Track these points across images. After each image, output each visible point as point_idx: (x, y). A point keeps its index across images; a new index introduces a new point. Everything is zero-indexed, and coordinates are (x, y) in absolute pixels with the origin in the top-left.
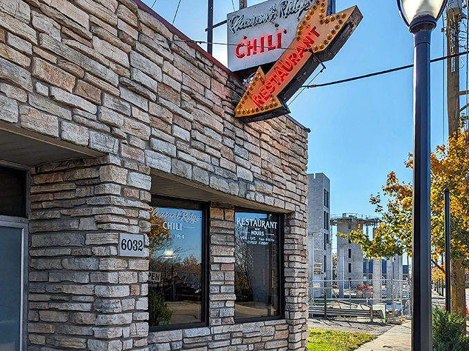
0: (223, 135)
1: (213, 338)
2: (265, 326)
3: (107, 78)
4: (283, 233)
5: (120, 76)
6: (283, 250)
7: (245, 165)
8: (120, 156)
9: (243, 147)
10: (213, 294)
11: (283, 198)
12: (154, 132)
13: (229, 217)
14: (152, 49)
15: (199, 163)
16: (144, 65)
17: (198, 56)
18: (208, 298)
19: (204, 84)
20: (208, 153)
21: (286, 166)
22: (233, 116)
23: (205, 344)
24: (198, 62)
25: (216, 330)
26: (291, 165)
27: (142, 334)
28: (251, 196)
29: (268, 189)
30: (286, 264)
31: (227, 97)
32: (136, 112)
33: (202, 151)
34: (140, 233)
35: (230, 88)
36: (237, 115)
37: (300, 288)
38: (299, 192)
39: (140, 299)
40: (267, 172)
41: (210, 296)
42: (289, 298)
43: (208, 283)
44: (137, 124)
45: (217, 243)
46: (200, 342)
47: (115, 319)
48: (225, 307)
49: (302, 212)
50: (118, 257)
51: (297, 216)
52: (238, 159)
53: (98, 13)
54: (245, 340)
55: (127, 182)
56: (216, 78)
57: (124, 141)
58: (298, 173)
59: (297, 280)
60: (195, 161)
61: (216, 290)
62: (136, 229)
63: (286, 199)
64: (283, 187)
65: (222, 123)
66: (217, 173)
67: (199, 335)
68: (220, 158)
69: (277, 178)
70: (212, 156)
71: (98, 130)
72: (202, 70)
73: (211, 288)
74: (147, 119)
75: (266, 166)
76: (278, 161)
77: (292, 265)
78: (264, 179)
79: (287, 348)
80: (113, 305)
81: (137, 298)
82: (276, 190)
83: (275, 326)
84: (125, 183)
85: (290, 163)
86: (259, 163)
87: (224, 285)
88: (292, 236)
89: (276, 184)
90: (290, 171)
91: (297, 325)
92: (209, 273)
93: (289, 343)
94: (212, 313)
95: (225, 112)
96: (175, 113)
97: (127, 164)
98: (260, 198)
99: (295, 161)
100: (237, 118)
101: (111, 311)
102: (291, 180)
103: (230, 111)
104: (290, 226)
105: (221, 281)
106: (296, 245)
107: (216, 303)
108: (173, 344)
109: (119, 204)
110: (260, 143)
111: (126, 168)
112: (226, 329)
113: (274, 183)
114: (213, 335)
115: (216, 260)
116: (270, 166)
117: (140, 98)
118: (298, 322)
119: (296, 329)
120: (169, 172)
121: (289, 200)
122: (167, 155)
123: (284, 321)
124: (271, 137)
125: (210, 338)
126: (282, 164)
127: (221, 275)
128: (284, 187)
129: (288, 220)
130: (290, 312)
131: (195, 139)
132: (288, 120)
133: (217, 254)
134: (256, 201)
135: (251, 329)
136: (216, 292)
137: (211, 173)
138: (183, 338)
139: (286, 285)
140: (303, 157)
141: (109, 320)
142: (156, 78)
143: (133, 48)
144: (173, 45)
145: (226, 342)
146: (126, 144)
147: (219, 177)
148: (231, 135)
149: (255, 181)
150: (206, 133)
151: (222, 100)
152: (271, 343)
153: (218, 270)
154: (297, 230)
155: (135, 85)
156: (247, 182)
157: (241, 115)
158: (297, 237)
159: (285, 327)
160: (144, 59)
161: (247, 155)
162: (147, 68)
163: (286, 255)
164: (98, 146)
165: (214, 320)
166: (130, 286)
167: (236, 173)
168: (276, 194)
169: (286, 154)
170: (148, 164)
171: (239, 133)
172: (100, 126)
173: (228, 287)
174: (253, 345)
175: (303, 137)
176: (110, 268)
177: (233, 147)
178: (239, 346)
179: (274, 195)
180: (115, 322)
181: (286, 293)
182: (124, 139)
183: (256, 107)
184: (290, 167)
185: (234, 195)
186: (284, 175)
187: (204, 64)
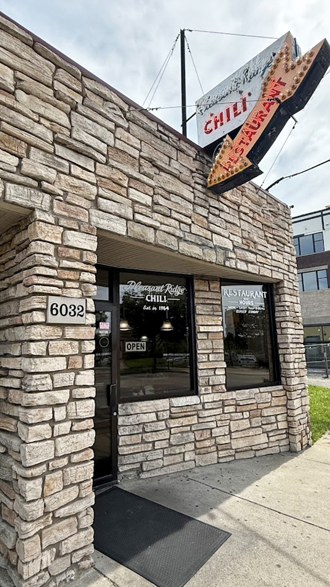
0: (194, 203)
1: (203, 406)
2: (260, 392)
3: (34, 132)
4: (273, 302)
5: (54, 133)
6: (274, 317)
7: (223, 233)
8: (53, 213)
9: (219, 216)
10: (201, 362)
11: (270, 267)
12: (101, 192)
13: (214, 288)
14: (100, 114)
15: (163, 227)
16: (90, 128)
17: (161, 129)
18: (196, 366)
19: (168, 155)
20: (175, 219)
21: (270, 237)
22: (204, 186)
23: (194, 413)
24: (161, 134)
25: (206, 398)
26: (276, 237)
27: (84, 414)
28: (231, 264)
29: (251, 257)
30: (279, 331)
31: (197, 169)
32: (76, 171)
33: (167, 216)
34: (83, 297)
35: (201, 162)
36: (209, 186)
37: (296, 353)
38: (287, 262)
39: (82, 372)
40: (249, 241)
41: (198, 364)
42: (284, 364)
43: (196, 351)
44: (77, 182)
45: (203, 313)
46: (190, 411)
47: (40, 399)
48: (215, 374)
49: (291, 281)
50: (45, 323)
51: (286, 283)
52: (212, 227)
53: (25, 70)
54: (238, 408)
55: (62, 240)
56: (183, 151)
57: (58, 197)
58: (284, 244)
59: (291, 346)
60: (158, 224)
61: (204, 358)
62: (76, 293)
63: (273, 268)
64: (268, 256)
65: (193, 192)
66: (187, 238)
67: (187, 404)
68: (190, 225)
69: (260, 248)
70: (180, 222)
71: (20, 184)
72: (167, 142)
73: (198, 356)
74: (93, 179)
75: (247, 236)
76: (261, 232)
77: (284, 331)
78: (246, 247)
79: (286, 415)
80: (35, 382)
81: (77, 371)
82: (260, 259)
83: (271, 392)
84: (59, 242)
85: (274, 235)
86: (239, 233)
87: (213, 353)
88: (283, 304)
89: (260, 253)
90: (275, 242)
91: (296, 390)
92: (195, 342)
93: (288, 409)
94: (201, 381)
95: (195, 182)
96: (130, 177)
97: (63, 222)
98: (242, 266)
99: (280, 234)
100: (209, 188)
101: (32, 389)
102: (276, 250)
103: (201, 182)
104: (280, 295)
105: (208, 349)
106: (288, 312)
107: (205, 371)
108: (159, 413)
109: (48, 264)
110: (239, 215)
111: (61, 226)
112: (217, 397)
113: (257, 252)
114: (203, 404)
115: (202, 329)
116: (251, 236)
117: (83, 158)
118: (296, 387)
119: (294, 395)
120: (124, 233)
121: (276, 269)
122: (120, 216)
123: (281, 387)
124: (251, 210)
125: (200, 407)
126: (265, 236)
127: (209, 344)
128: (270, 257)
129: (277, 289)
130: (286, 378)
131: (157, 204)
132: (269, 197)
133: (202, 324)
134: (236, 269)
135: (244, 397)
136: (204, 360)
137: (179, 239)
138: (171, 407)
139: (280, 351)
140: (287, 230)
141: (30, 400)
142: (106, 141)
143: (75, 109)
144: (128, 114)
145: (218, 410)
146: (61, 201)
147: (189, 243)
148: (203, 204)
149: (236, 250)
150: (172, 199)
151: (192, 172)
152: (269, 410)
153: (205, 339)
154: (287, 298)
155: (74, 142)
156: (226, 249)
157: (213, 184)
158: (287, 304)
159: (283, 393)
160: (90, 122)
161: (224, 224)
162: (93, 130)
163: (278, 322)
164: (18, 199)
165: (203, 389)
166: (68, 357)
167: (212, 240)
168: (261, 263)
169: (269, 227)
170: (92, 223)
171: (213, 203)
172: (22, 179)
173: (217, 356)
174: (248, 413)
175: (286, 213)
176: (33, 337)
177: (207, 215)
178: (232, 414)
179: (259, 264)
180: (40, 403)
181: (281, 359)
182: (59, 195)
183: (226, 172)
184: (275, 239)
185: (210, 262)
186: (268, 245)
187: (168, 137)
